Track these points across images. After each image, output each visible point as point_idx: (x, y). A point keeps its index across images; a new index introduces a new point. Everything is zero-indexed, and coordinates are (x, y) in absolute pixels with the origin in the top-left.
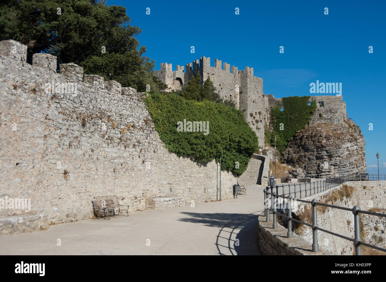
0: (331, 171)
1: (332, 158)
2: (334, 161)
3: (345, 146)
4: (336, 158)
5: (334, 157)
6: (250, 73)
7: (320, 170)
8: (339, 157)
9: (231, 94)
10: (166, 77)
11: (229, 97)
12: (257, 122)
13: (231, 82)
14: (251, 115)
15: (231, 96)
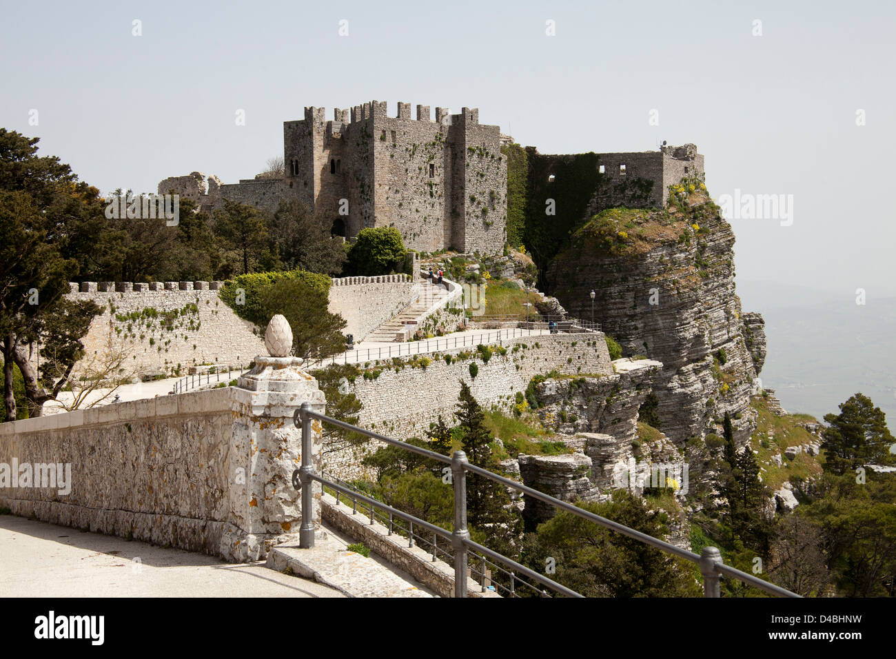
6: (472, 120)
9: (432, 162)
10: (314, 133)
11: (428, 168)
12: (484, 212)
13: (433, 139)
14: (473, 199)
15: (432, 166)
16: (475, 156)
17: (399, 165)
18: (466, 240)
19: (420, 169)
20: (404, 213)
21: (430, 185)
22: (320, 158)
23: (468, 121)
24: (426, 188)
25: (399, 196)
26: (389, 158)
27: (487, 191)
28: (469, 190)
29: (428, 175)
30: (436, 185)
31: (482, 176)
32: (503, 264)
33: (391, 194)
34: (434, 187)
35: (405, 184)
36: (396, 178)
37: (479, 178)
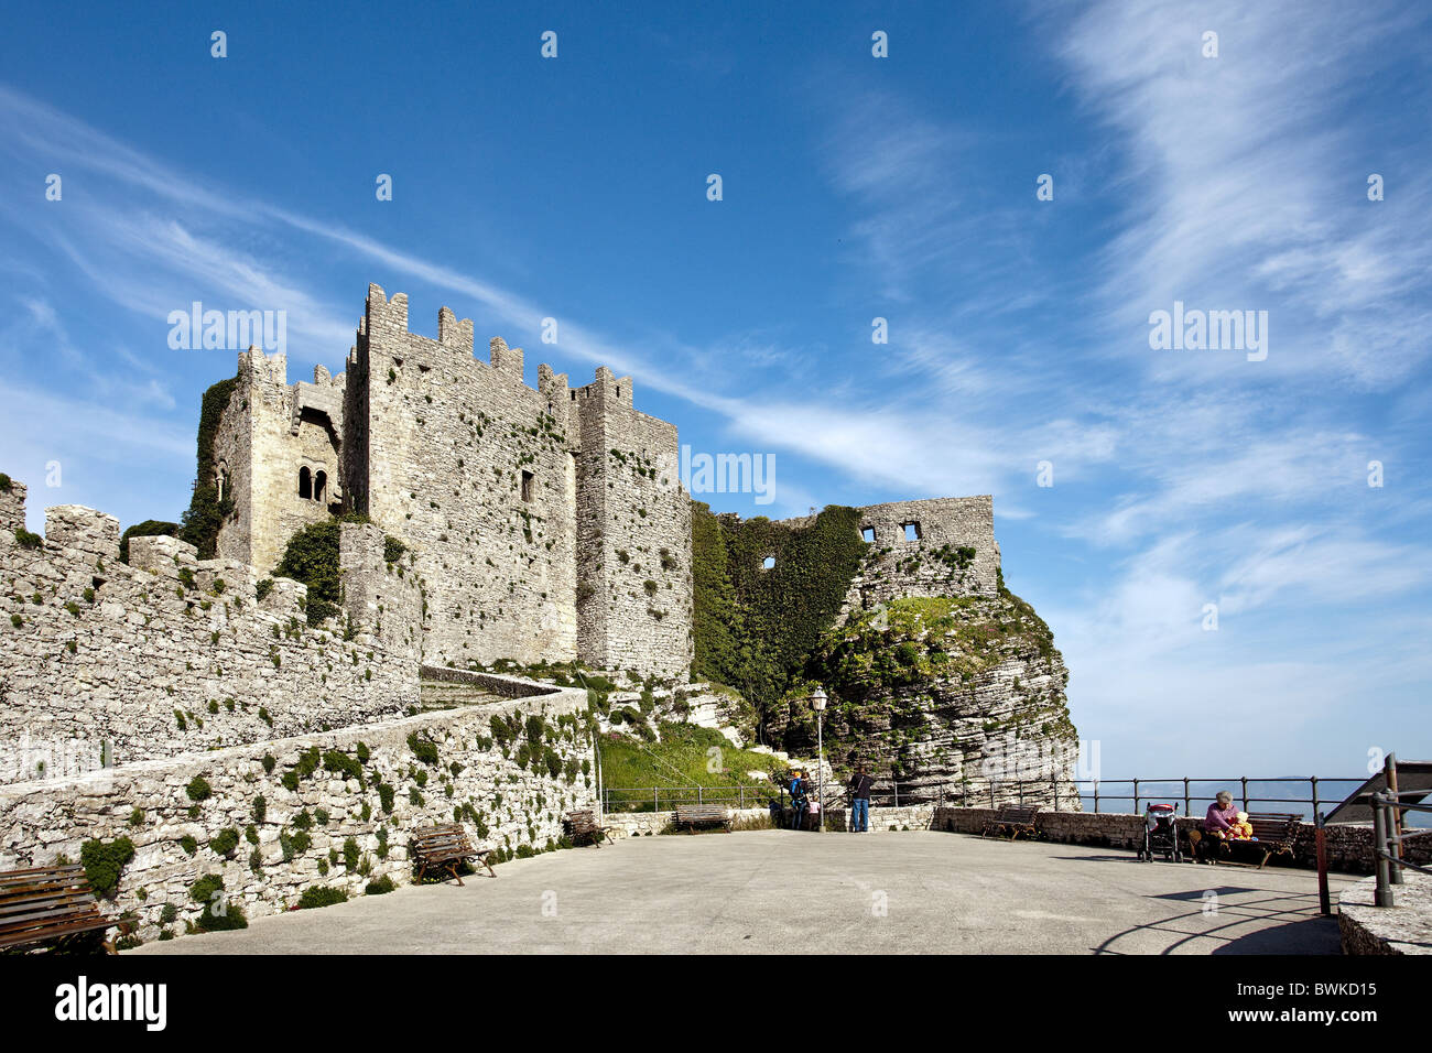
0: (951, 768)
1: (957, 721)
2: (966, 733)
3: (1006, 673)
4: (971, 720)
5: (966, 717)
6: (618, 395)
7: (907, 768)
8: (985, 715)
9: (528, 468)
10: (255, 403)
11: (519, 478)
12: (650, 587)
13: (531, 423)
14: (624, 558)
15: (527, 476)
16: (626, 472)
17: (439, 446)
18: (611, 643)
19: (498, 473)
20: (451, 560)
21: (526, 516)
22: (268, 458)
23: (610, 395)
24: (513, 519)
25: (438, 518)
26: (413, 424)
27: (655, 549)
28: (614, 539)
29: (518, 493)
30: (539, 520)
31: (643, 514)
32: (694, 694)
33: (416, 507)
34: (534, 522)
35: (457, 494)
36: (431, 476)
37: (637, 516)
